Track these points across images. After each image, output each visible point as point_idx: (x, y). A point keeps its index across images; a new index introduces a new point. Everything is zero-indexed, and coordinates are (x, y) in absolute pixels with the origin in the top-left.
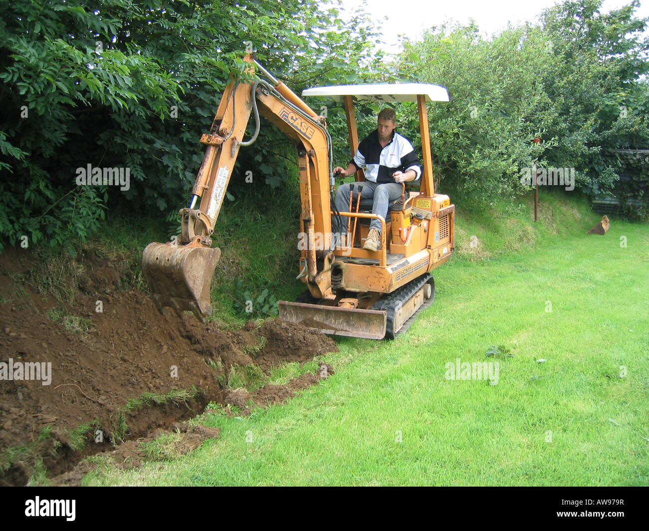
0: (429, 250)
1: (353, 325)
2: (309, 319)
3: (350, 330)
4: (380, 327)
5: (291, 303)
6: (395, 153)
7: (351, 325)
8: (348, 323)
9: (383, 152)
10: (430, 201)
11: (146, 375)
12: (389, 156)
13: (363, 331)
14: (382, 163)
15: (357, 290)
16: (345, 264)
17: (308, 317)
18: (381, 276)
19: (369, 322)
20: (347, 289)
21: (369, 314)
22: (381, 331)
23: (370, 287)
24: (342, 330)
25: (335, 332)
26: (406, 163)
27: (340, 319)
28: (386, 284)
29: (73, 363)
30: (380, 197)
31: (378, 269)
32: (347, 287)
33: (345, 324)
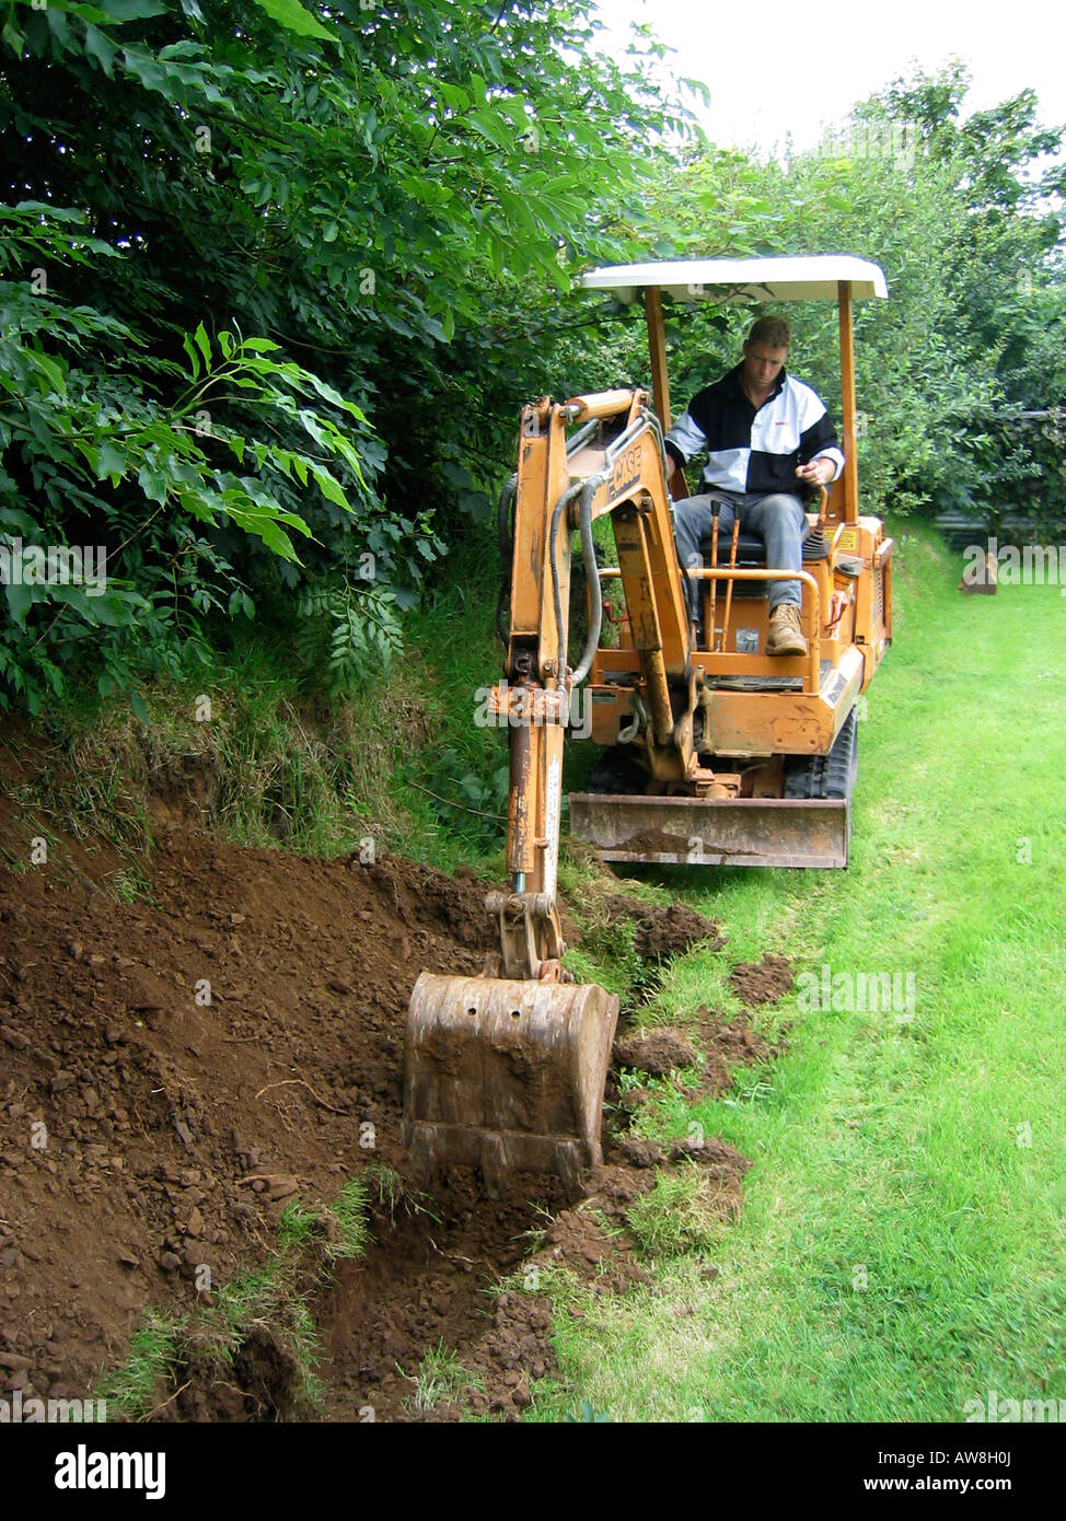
0: (860, 646)
1: (766, 839)
2: (650, 833)
3: (760, 850)
4: (835, 840)
5: (604, 798)
6: (788, 419)
7: (759, 839)
8: (753, 835)
9: (758, 419)
10: (854, 534)
11: (399, 1023)
12: (773, 427)
13: (792, 850)
14: (756, 445)
15: (747, 754)
16: (712, 693)
17: (647, 828)
18: (808, 715)
19: (805, 829)
20: (719, 753)
21: (808, 810)
22: (838, 847)
23: (779, 744)
24: (739, 853)
25: (723, 859)
26: (813, 442)
27: (730, 827)
28: (823, 733)
29: (255, 1016)
30: (785, 524)
31: (798, 699)
32: (718, 748)
33: (744, 838)
